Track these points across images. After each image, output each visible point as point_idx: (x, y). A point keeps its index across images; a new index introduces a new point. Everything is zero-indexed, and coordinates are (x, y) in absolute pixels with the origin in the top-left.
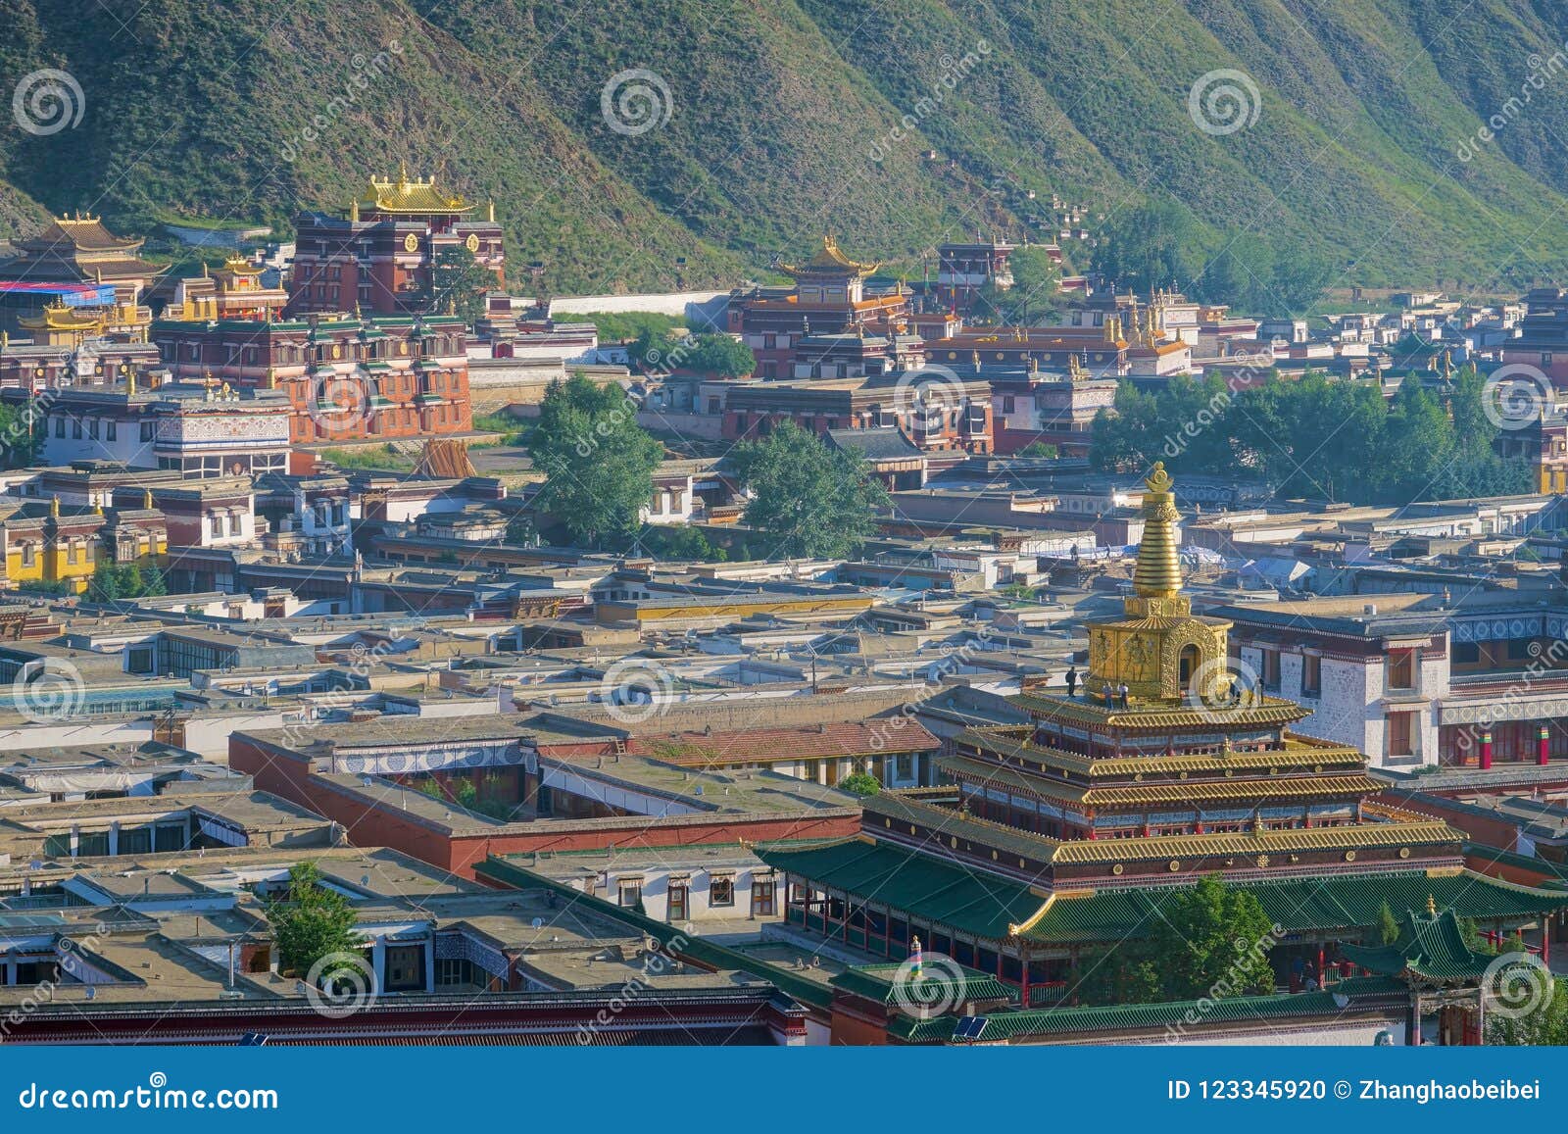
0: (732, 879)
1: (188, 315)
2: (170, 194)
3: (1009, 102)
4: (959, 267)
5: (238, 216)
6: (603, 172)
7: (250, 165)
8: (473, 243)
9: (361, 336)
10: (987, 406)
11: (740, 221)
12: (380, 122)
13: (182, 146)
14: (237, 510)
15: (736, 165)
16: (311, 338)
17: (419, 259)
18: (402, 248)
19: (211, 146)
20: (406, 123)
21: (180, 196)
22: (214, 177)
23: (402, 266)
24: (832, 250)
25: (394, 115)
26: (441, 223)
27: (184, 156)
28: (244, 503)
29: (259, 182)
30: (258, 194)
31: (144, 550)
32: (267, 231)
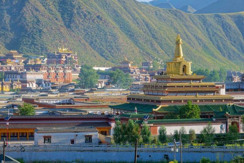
0: (105, 113)
1: (30, 64)
2: (29, 51)
3: (152, 45)
4: (145, 65)
5: (39, 54)
6: (93, 50)
7: (41, 47)
8: (73, 57)
9: (55, 66)
10: (149, 78)
11: (113, 59)
12: (60, 42)
13: (31, 44)
14: (33, 83)
15: (113, 51)
16: (48, 66)
17: (65, 59)
18: (63, 58)
19: (35, 45)
20: (64, 42)
21: (31, 52)
22: (36, 49)
23: (63, 60)
24: (126, 59)
25: (62, 41)
26: (69, 54)
27: (31, 46)
28: (34, 82)
29: (42, 50)
30: (42, 51)
31: (17, 88)
32: (43, 56)
